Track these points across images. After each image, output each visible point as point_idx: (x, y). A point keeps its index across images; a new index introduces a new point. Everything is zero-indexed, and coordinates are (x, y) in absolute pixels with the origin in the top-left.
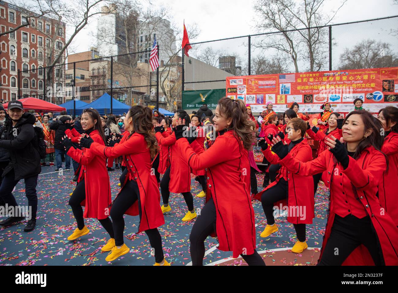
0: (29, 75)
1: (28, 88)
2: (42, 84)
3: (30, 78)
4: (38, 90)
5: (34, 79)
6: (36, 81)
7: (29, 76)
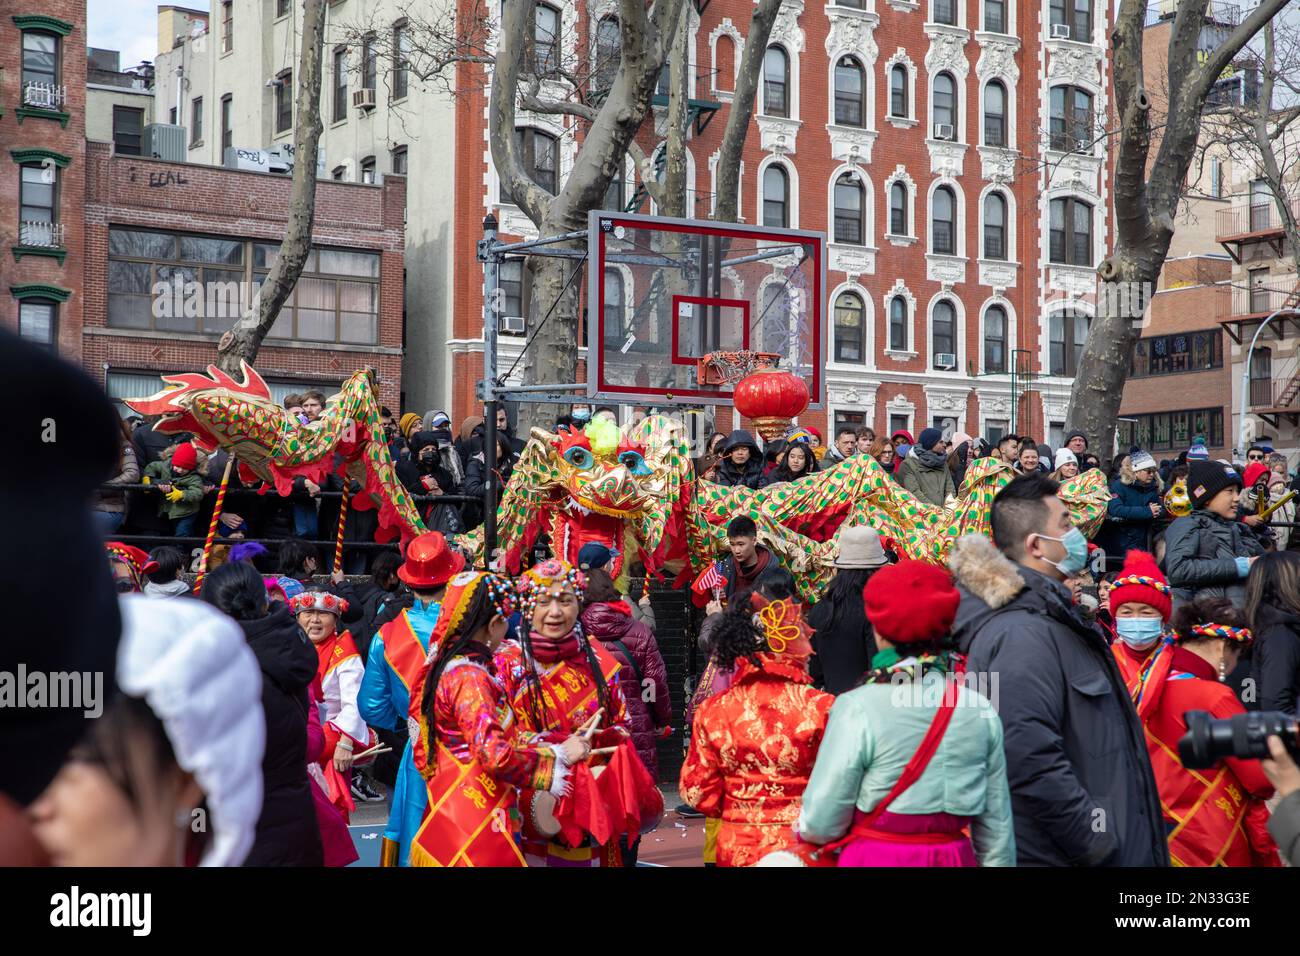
0: (871, 258)
1: (861, 359)
2: (953, 323)
3: (877, 283)
4: (930, 372)
5: (900, 286)
6: (912, 305)
7: (871, 270)
